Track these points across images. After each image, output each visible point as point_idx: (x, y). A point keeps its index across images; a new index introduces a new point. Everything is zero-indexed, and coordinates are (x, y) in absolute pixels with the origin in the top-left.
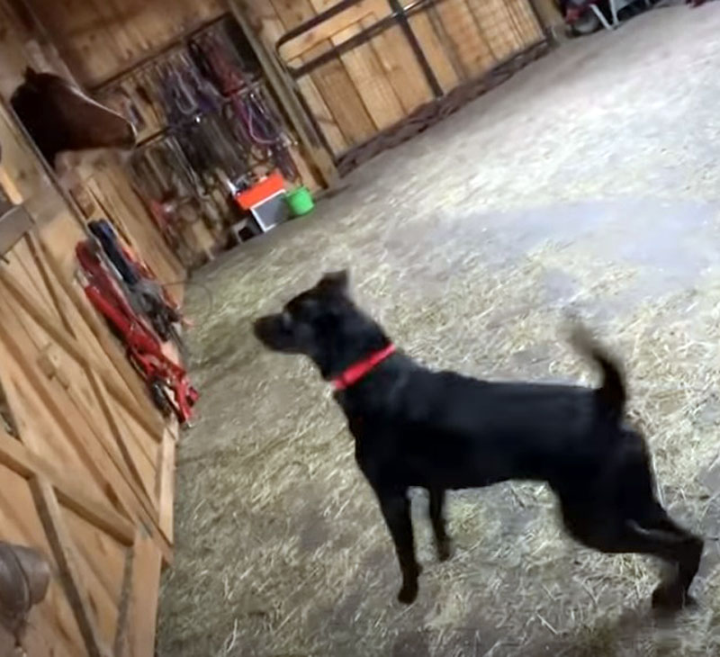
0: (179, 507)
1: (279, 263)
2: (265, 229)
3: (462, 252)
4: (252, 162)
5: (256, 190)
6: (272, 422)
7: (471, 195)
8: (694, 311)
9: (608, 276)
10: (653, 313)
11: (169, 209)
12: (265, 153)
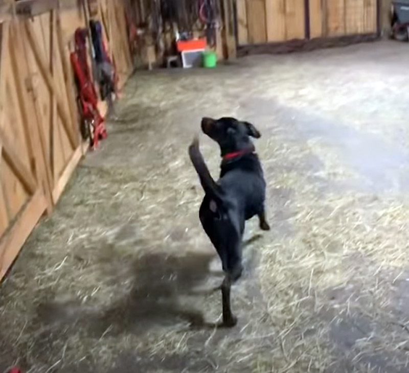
0: (68, 188)
1: (183, 87)
2: (185, 65)
3: (275, 125)
4: (194, 27)
5: (189, 43)
6: (137, 166)
7: (297, 97)
8: (371, 208)
9: (340, 170)
10: (351, 199)
11: (139, 32)
12: (203, 26)
